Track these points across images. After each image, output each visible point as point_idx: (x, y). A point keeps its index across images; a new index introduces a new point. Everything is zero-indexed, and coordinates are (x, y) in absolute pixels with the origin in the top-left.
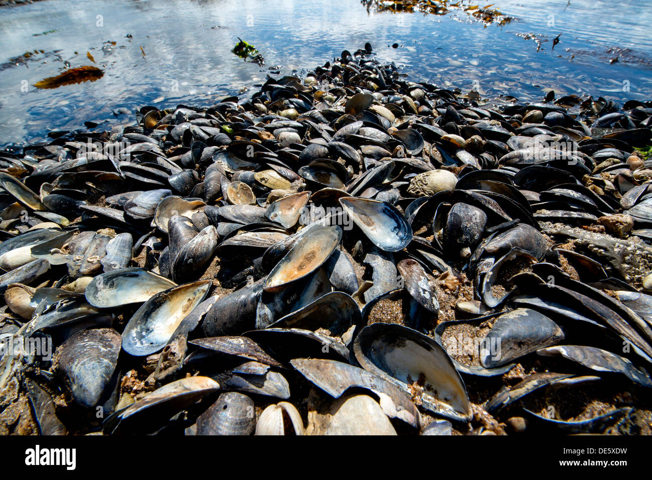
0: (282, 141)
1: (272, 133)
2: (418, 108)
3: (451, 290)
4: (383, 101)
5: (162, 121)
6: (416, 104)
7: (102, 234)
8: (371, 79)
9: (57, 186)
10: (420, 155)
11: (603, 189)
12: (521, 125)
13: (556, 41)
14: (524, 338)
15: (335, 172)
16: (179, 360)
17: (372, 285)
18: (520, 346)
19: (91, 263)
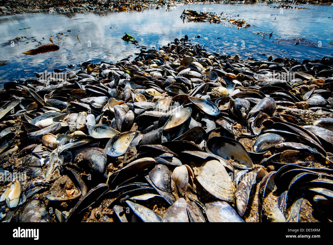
0: (155, 77)
1: (149, 73)
2: (212, 64)
3: (239, 129)
4: (196, 60)
5: (95, 68)
6: (212, 62)
7: (82, 114)
8: (190, 51)
9: (52, 96)
10: (217, 82)
11: (295, 93)
12: (259, 70)
13: (271, 35)
14: (270, 141)
15: (181, 89)
16: (135, 155)
17: (207, 128)
18: (268, 144)
19: (81, 125)
